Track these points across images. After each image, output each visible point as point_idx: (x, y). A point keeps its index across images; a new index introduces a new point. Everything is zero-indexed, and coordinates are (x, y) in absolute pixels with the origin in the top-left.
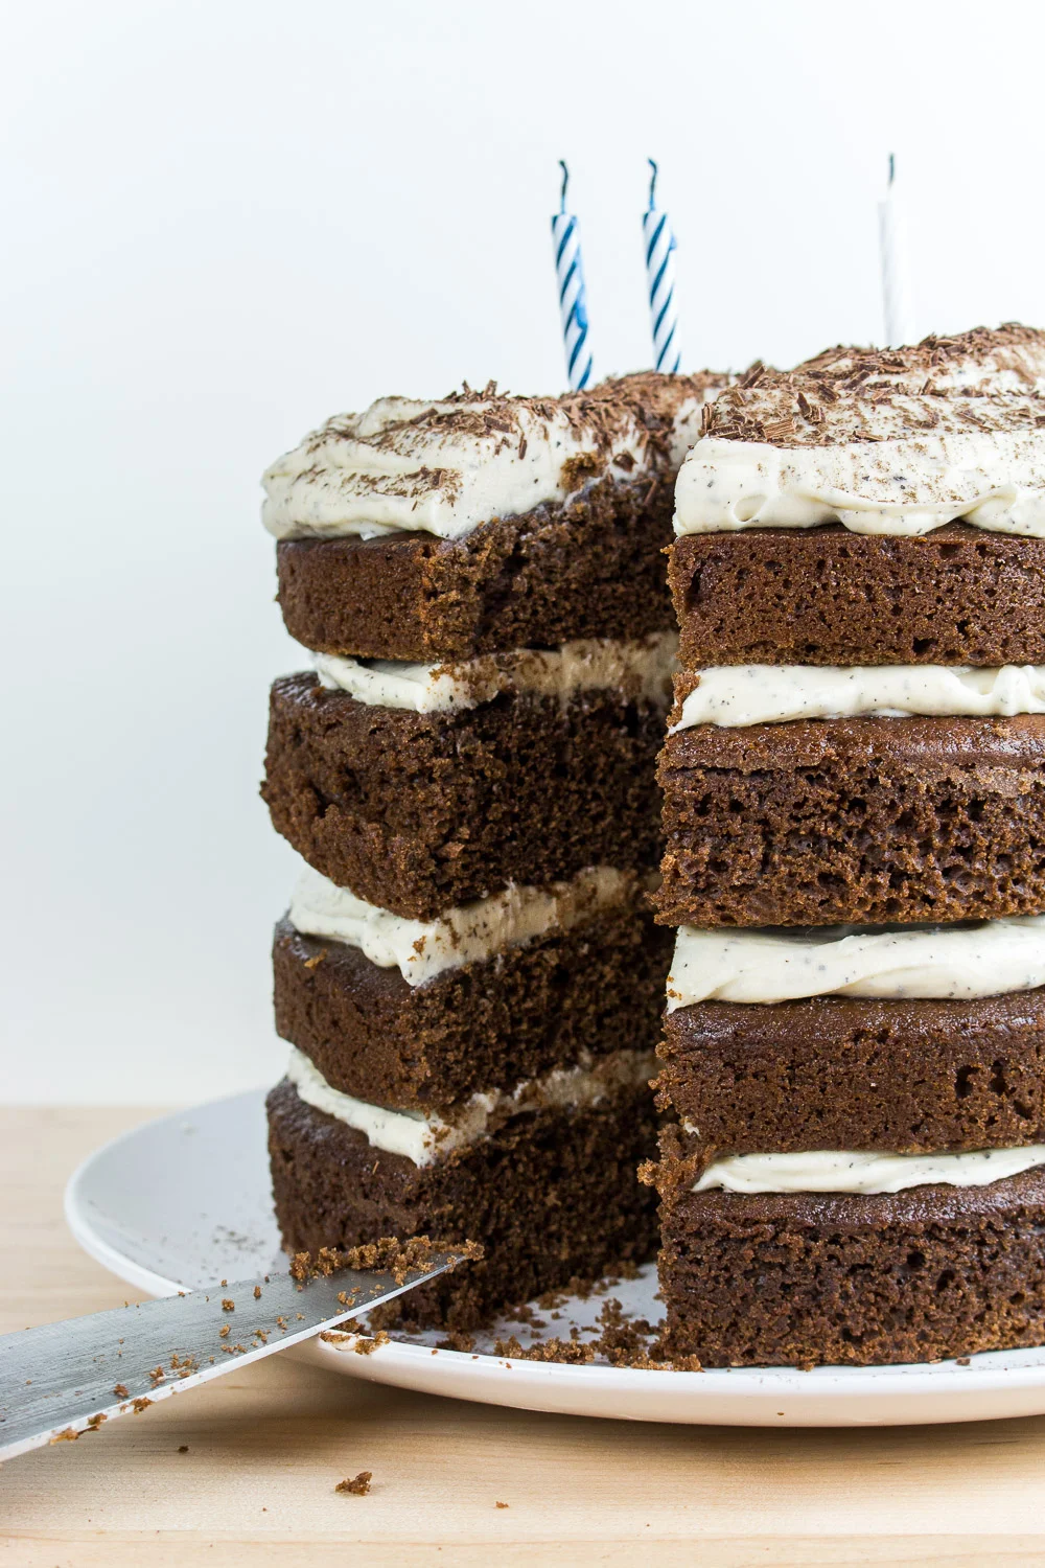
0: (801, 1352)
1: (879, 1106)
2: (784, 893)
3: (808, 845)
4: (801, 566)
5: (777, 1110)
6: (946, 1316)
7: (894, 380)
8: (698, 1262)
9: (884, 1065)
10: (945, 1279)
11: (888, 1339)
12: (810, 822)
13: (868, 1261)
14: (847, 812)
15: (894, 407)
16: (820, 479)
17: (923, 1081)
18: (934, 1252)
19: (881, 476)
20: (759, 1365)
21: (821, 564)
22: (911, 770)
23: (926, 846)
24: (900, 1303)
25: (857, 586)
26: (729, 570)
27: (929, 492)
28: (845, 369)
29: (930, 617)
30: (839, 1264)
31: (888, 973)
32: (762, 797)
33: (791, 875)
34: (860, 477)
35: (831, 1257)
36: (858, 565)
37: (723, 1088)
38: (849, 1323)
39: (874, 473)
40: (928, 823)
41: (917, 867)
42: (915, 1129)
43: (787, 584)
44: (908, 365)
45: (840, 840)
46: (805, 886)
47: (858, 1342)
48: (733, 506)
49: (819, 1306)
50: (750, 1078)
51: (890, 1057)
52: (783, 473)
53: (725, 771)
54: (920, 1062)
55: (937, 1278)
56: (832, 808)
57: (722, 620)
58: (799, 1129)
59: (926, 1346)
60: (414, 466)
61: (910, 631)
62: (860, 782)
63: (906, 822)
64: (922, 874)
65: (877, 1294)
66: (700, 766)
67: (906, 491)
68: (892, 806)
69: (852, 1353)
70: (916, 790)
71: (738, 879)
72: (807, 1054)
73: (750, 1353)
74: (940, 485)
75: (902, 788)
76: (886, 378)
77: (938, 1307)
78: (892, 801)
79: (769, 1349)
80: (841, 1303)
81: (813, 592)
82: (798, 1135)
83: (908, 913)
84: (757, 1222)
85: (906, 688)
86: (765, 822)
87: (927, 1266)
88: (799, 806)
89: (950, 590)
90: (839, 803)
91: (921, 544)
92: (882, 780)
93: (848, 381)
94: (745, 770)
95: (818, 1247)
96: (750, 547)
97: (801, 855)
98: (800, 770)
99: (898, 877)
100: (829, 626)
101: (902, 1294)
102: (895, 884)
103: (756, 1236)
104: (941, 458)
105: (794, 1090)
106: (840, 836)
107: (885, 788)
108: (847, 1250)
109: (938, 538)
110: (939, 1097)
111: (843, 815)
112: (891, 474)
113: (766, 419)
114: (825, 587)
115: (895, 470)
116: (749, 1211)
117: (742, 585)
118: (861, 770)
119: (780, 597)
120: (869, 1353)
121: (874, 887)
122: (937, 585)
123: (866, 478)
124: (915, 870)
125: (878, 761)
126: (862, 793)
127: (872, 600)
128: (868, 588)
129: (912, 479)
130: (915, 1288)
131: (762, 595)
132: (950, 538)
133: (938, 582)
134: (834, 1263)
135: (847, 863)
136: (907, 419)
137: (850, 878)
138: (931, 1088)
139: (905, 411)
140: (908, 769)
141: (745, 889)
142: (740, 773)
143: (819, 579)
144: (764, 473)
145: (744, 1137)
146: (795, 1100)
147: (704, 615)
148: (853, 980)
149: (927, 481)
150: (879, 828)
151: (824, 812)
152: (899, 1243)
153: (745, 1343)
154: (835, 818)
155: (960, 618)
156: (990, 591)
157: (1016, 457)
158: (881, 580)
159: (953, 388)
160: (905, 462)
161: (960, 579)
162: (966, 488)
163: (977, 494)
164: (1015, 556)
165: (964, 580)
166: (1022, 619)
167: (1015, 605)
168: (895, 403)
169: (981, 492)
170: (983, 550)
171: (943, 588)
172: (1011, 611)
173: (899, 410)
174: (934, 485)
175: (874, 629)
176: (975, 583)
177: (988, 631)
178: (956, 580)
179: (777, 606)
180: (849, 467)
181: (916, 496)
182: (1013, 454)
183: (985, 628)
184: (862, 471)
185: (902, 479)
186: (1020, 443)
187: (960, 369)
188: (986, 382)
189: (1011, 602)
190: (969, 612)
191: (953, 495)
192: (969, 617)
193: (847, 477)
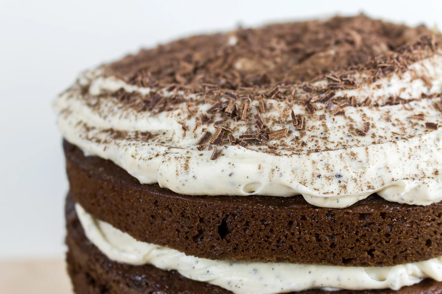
4: (280, 223)
7: (349, 94)
15: (345, 118)
16: (293, 176)
19: (328, 174)
21: (291, 223)
25: (311, 234)
26: (241, 222)
27: (355, 184)
28: (324, 88)
29: (352, 248)
34: (315, 176)
36: (312, 224)
39: (324, 173)
43: (271, 231)
44: (358, 81)
48: (242, 187)
52: (273, 170)
57: (237, 245)
60: (107, 126)
61: (340, 255)
67: (341, 184)
74: (362, 179)
81: (286, 236)
85: (339, 278)
89: (364, 236)
91: (348, 213)
93: (323, 96)
96: (251, 211)
100: (295, 252)
104: (364, 161)
112: (334, 173)
113: (273, 124)
114: (293, 234)
115: (337, 171)
117: (247, 229)
119: (268, 237)
122: (357, 234)
123: (319, 176)
127: (319, 240)
128: (317, 236)
129: (347, 175)
131: (258, 236)
132: (365, 209)
133: (357, 232)
136: (351, 128)
139: (352, 120)
143: (289, 230)
144: (261, 170)
147: (228, 241)
149: (354, 176)
155: (369, 248)
156: (388, 235)
157: (409, 158)
158: (325, 231)
159: (384, 96)
160: (343, 164)
161: (370, 230)
162: (377, 180)
163: (383, 184)
164: (403, 217)
165: (372, 230)
166: (405, 246)
167: (401, 240)
168: (347, 114)
169: (385, 182)
170: (383, 215)
171: (360, 234)
172: (399, 243)
173: (348, 120)
174: (358, 179)
175: (320, 254)
176: (379, 231)
177: (385, 254)
178: (368, 230)
179: (266, 241)
180: (310, 169)
181: (347, 188)
182: (407, 156)
183: (383, 252)
184: (317, 171)
185: (340, 176)
186: (413, 148)
187: (388, 83)
188: (404, 89)
189: (399, 238)
190: (374, 245)
191: (369, 185)
192: (374, 247)
193: (308, 176)
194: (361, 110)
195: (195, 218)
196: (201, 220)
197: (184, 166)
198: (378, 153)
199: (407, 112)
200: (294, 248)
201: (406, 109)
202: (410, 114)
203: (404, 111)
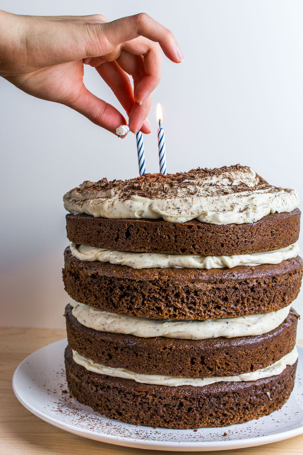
0: (154, 424)
1: (170, 366)
2: (147, 311)
3: (153, 299)
4: (151, 229)
5: (145, 365)
6: (191, 419)
7: (192, 181)
8: (129, 400)
9: (171, 356)
10: (190, 410)
11: (175, 423)
12: (153, 294)
13: (169, 404)
14: (162, 292)
15: (187, 189)
16: (158, 207)
17: (181, 360)
18: (186, 403)
19: (174, 207)
20: (144, 425)
21: (156, 229)
22: (177, 283)
23: (183, 302)
24: (178, 414)
25: (165, 235)
26: (135, 229)
27: (185, 212)
29: (184, 243)
30: (161, 404)
31: (174, 333)
32: (141, 288)
33: (149, 306)
34: (168, 207)
35: (159, 402)
36: (166, 230)
37: (133, 358)
38: (165, 418)
39: (172, 207)
40: (182, 296)
41: (180, 306)
42: (180, 372)
43: (148, 233)
45: (161, 299)
46: (153, 309)
47: (168, 422)
48: (136, 212)
49: (157, 414)
50: (139, 356)
51: (173, 354)
52: (150, 205)
53: (132, 280)
54: (180, 356)
55: (187, 409)
56: (158, 291)
58: (151, 370)
59: (186, 425)
61: (179, 246)
62: (165, 285)
63: (177, 295)
64: (181, 308)
65: (172, 412)
66: (127, 278)
67: (179, 211)
68: (173, 291)
69: (166, 426)
70: (179, 288)
71: (136, 306)
72: (152, 352)
73: (142, 422)
74: (189, 210)
75: (175, 287)
76: (190, 180)
77: (188, 416)
78: (173, 290)
79: (147, 422)
80: (163, 413)
81: (155, 236)
82: (151, 371)
83: (179, 317)
84: (142, 392)
85: (180, 261)
86: (142, 293)
87: (184, 406)
88: (150, 290)
89: (190, 237)
90: (160, 290)
91: (182, 225)
92: (170, 285)
93: (179, 181)
94: (137, 281)
95: (156, 400)
96: (139, 224)
97: (151, 302)
98: (150, 281)
99: (175, 309)
100: (159, 244)
101: (178, 412)
102: (175, 310)
103: (141, 395)
104: (191, 203)
105: (149, 360)
106: (161, 298)
107: (171, 287)
108: (163, 401)
109: (187, 224)
110: (186, 365)
111: (161, 293)
112: (177, 207)
114: (157, 235)
115: (178, 206)
116: (140, 388)
117: (138, 233)
118: (165, 282)
119: (147, 236)
120: (170, 426)
121: (169, 311)
123: (169, 208)
124: (179, 307)
125: (168, 280)
126: (165, 288)
127: (169, 238)
128: (168, 236)
129: (181, 208)
130: (182, 411)
131: (142, 235)
132: (190, 224)
133: (187, 235)
134: (160, 403)
135: (162, 304)
136: (189, 192)
137: (163, 308)
138: (183, 362)
139: (190, 190)
140: (176, 283)
141: (138, 309)
142: (136, 281)
143: (156, 233)
144: (144, 205)
145: (138, 370)
146: (150, 363)
147: (130, 239)
148: (165, 333)
149: (185, 209)
150: (170, 296)
151: (156, 292)
152: (177, 400)
153: (141, 420)
154: (159, 293)
155: (193, 244)
156: (201, 238)
157: (212, 203)
158: (172, 234)
159: (208, 183)
160: (181, 204)
161: (193, 234)
162: (196, 211)
163: (198, 213)
164: (208, 229)
165: (193, 235)
166: (210, 245)
167: (208, 241)
168: (188, 188)
169: (200, 212)
170: (199, 227)
171: (188, 236)
172: (207, 243)
173: (188, 190)
174: (187, 210)
175: (170, 245)
176: (197, 235)
177: (201, 247)
178: (191, 234)
179: (146, 238)
180: (166, 205)
181: (181, 213)
182: (211, 203)
183: (200, 247)
184: (169, 206)
185: (179, 208)
186: (214, 200)
187: (211, 178)
188: (218, 182)
189: (207, 240)
190: (195, 243)
191: (192, 213)
192: (195, 244)
193: (164, 208)
194: (195, 187)
195: (116, 229)
196: (118, 230)
197: (111, 204)
198: (198, 200)
199: (217, 189)
200: (158, 242)
201: (217, 188)
202: (218, 190)
203: (216, 189)
